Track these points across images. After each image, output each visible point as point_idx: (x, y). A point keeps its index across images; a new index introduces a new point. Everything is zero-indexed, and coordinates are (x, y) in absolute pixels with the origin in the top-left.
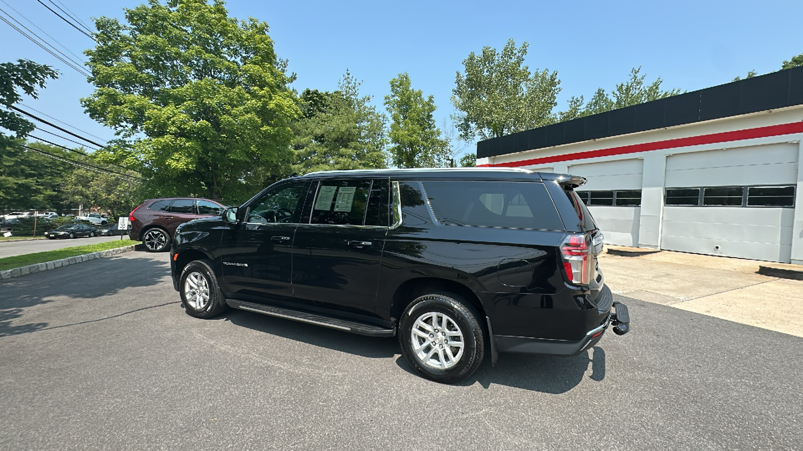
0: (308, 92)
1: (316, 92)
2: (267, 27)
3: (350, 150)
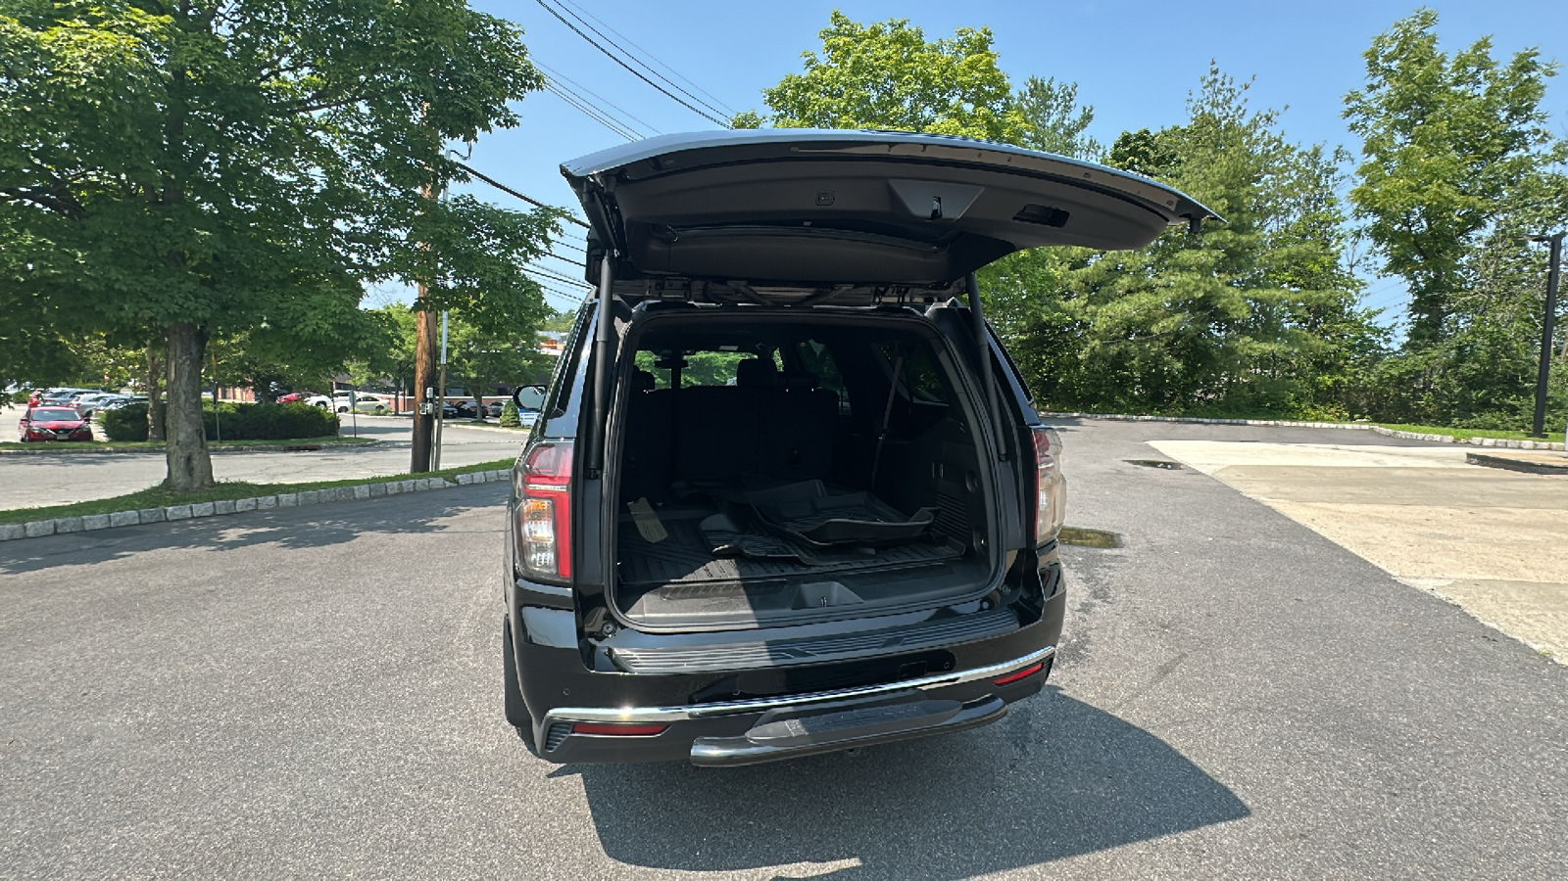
1: (1143, 136)
3: (1201, 253)
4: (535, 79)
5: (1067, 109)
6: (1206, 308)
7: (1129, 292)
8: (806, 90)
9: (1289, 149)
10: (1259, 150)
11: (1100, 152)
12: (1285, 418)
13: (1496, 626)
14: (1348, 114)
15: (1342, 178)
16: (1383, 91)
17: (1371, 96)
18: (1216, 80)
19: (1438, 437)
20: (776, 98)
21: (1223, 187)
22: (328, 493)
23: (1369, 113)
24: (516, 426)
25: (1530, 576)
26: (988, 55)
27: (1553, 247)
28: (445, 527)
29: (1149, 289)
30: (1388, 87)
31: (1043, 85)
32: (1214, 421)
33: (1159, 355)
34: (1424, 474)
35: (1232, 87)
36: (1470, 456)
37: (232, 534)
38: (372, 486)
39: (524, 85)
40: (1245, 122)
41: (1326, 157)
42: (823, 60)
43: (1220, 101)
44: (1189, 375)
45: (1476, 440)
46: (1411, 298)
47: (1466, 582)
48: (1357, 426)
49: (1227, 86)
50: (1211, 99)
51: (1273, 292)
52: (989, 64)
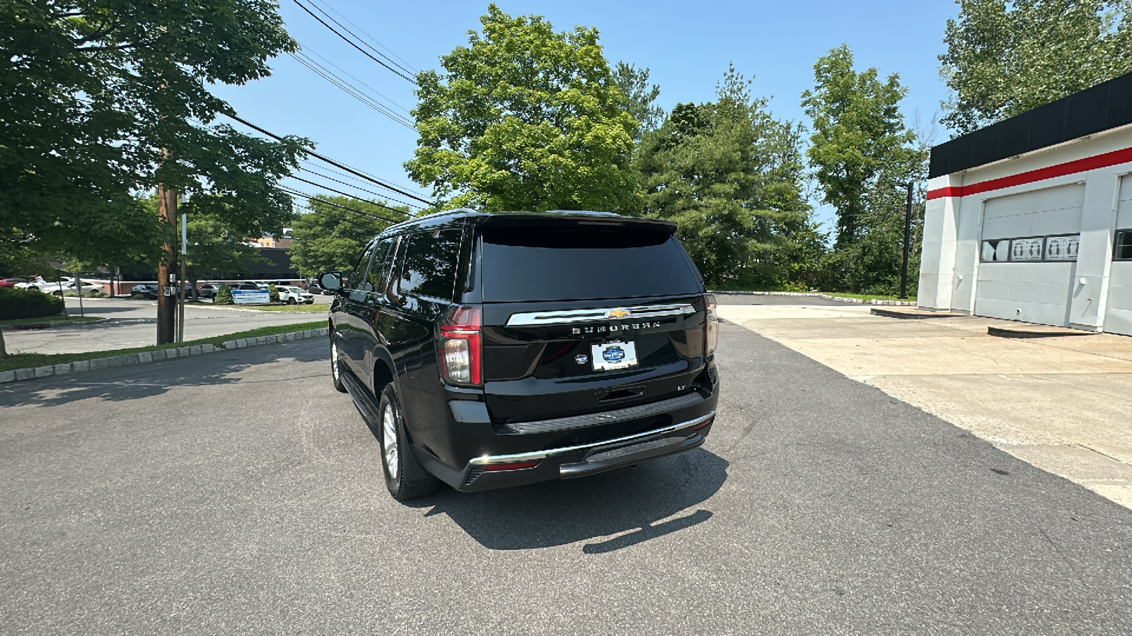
0: (680, 108)
1: (691, 106)
2: (597, 33)
3: (726, 186)
4: (290, 44)
5: (643, 86)
6: (729, 220)
7: (684, 209)
8: (472, 59)
9: (774, 123)
10: (758, 122)
11: (664, 116)
12: (774, 290)
13: (896, 397)
14: (805, 104)
15: (801, 142)
16: (823, 90)
17: (817, 93)
18: (733, 76)
19: (854, 300)
20: (449, 62)
21: (737, 144)
22: (117, 359)
23: (816, 104)
24: (230, 304)
25: (907, 372)
26: (598, 47)
27: (909, 189)
28: (239, 379)
29: (696, 208)
30: (825, 89)
31: (627, 68)
32: (734, 292)
33: (703, 250)
34: (852, 321)
35: (742, 81)
36: (872, 310)
37: (50, 394)
38: (154, 352)
39: (280, 47)
40: (750, 104)
41: (794, 129)
42: (482, 38)
43: (736, 89)
44: (720, 264)
45: (873, 301)
46: (837, 218)
47: (880, 376)
48: (812, 294)
49: (739, 80)
50: (730, 88)
51: (767, 211)
52: (598, 53)
